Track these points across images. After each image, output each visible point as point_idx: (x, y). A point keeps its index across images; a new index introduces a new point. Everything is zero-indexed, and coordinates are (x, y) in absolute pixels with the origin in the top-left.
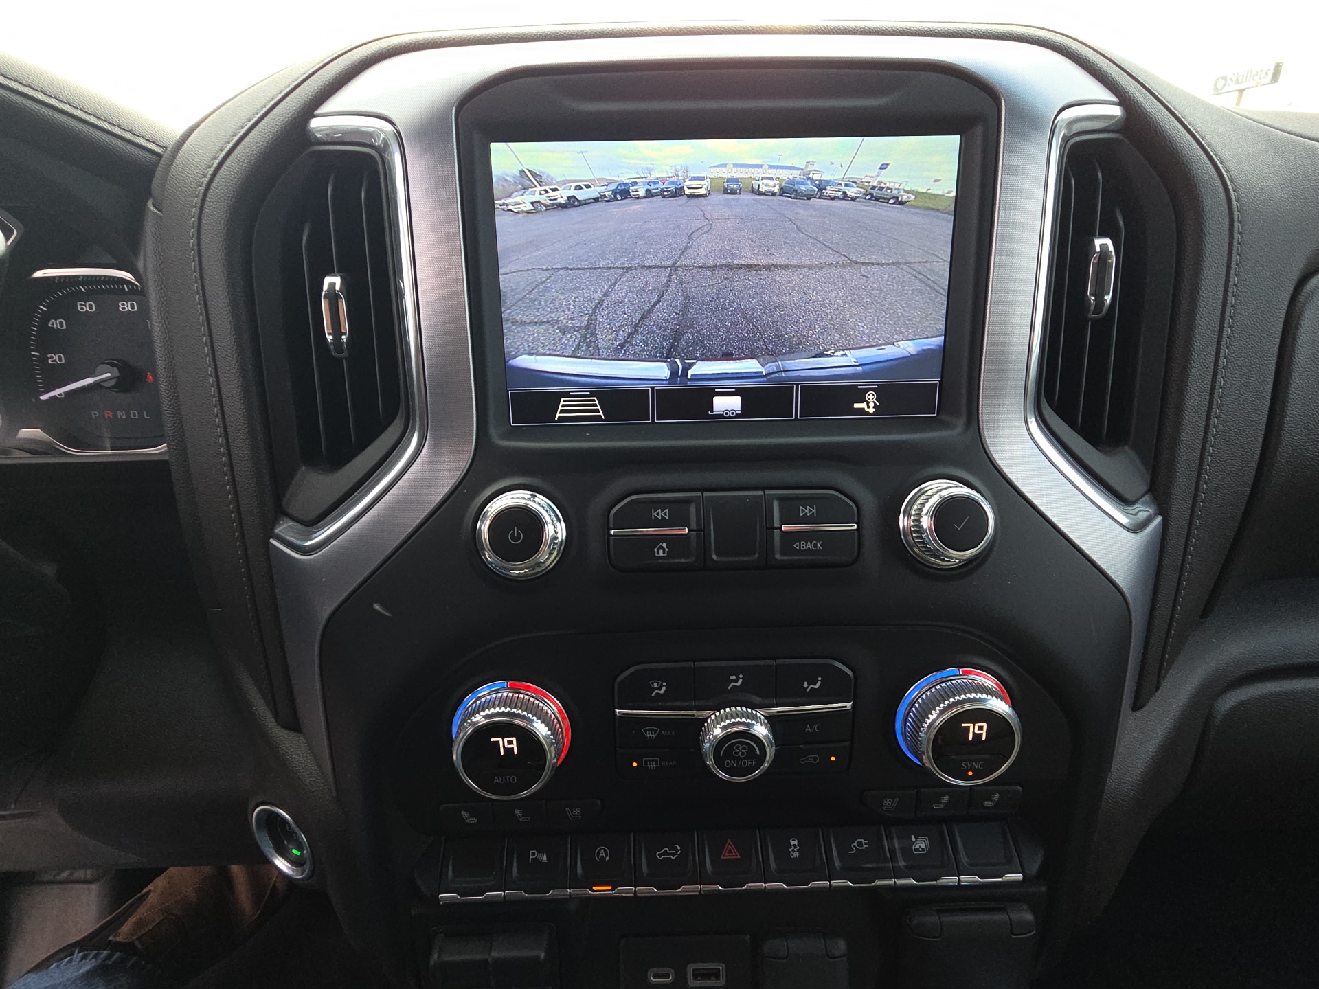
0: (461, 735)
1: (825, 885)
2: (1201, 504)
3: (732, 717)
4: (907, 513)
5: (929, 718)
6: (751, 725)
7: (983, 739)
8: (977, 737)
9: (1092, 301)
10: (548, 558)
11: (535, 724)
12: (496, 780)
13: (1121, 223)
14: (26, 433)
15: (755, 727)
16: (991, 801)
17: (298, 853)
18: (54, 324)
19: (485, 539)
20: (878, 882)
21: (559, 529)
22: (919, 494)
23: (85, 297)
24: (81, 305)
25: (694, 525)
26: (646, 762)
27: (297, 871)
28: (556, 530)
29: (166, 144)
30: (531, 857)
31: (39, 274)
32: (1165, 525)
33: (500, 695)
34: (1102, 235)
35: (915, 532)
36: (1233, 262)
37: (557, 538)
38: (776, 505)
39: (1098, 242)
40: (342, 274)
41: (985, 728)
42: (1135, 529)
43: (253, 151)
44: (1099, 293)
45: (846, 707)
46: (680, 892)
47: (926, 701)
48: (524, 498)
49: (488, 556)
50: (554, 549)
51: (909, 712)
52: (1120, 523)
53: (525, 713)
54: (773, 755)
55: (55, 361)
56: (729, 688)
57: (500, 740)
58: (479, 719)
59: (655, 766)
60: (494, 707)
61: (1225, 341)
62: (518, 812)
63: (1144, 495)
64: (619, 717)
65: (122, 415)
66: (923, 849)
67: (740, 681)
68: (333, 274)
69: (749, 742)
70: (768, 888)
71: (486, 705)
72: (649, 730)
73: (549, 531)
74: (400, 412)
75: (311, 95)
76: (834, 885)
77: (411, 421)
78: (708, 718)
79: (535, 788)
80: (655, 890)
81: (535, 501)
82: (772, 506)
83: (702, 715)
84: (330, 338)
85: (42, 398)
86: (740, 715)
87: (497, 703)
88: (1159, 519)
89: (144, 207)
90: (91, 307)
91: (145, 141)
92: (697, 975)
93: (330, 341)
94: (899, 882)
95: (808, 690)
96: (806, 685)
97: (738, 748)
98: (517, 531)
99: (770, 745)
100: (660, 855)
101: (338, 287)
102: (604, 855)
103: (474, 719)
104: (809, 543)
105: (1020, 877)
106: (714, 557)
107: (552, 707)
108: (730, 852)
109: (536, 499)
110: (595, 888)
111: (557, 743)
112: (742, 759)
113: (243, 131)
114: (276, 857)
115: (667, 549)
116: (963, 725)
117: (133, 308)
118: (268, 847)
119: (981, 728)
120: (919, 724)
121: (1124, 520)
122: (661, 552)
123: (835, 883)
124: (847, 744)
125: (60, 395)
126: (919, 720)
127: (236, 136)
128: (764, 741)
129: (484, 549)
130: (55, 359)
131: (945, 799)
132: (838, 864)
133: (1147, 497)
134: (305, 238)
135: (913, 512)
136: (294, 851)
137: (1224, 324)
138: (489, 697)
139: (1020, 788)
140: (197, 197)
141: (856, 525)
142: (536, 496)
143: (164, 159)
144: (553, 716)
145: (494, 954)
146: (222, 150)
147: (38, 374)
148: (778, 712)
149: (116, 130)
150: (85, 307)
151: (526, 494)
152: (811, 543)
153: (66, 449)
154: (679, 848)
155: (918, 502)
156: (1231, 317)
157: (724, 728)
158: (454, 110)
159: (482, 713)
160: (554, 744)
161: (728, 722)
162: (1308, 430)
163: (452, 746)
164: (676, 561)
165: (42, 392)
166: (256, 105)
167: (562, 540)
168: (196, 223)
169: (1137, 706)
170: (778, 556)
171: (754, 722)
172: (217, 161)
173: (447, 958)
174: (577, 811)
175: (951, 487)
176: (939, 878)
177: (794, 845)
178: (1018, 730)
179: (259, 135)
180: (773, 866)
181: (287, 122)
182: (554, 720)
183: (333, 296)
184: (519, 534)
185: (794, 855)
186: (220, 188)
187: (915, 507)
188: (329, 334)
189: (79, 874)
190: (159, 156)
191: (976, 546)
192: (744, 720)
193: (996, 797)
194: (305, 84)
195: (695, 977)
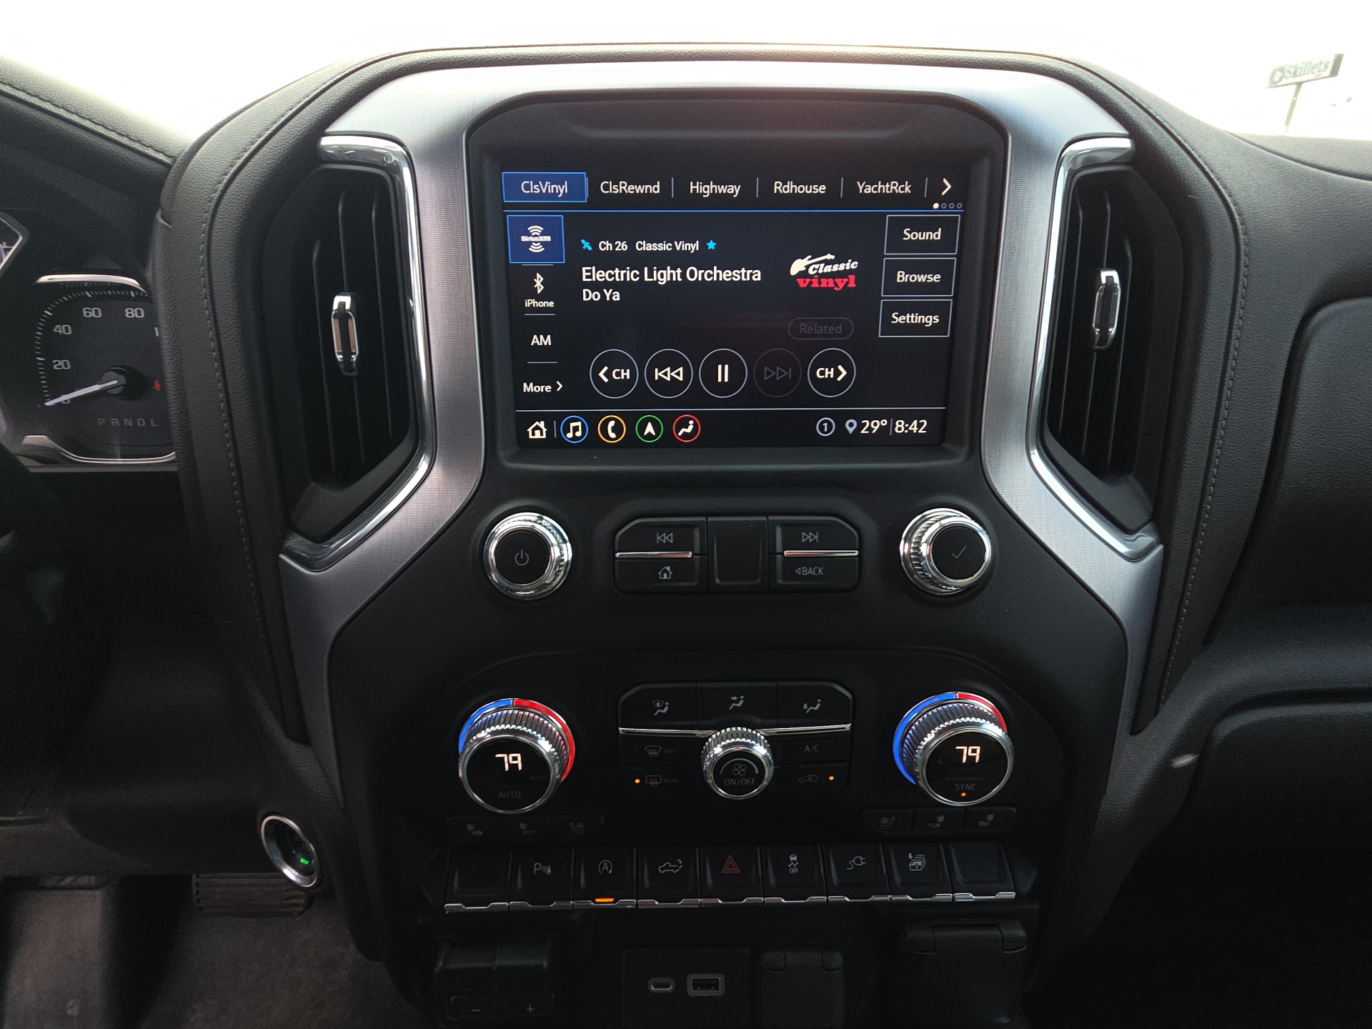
0: (467, 751)
1: (822, 900)
2: (1203, 533)
3: (732, 737)
4: (908, 539)
5: (924, 741)
6: (751, 746)
7: (977, 762)
8: (970, 759)
9: (1097, 333)
10: (554, 580)
11: (539, 742)
12: (501, 795)
13: (1129, 254)
14: (31, 439)
15: (755, 747)
16: (986, 821)
17: (306, 862)
18: (60, 329)
19: (492, 560)
20: (874, 898)
21: (565, 552)
22: (920, 522)
23: (91, 303)
24: (87, 310)
25: (697, 549)
26: (648, 778)
27: (305, 879)
28: (562, 551)
29: (174, 155)
30: (535, 870)
31: (44, 279)
32: (1166, 553)
33: (505, 712)
34: (1110, 267)
35: (915, 559)
36: (1239, 296)
37: (563, 560)
38: (779, 531)
39: (1104, 275)
40: (352, 293)
41: (978, 751)
42: (1134, 558)
43: (263, 168)
44: (1105, 324)
45: (844, 728)
46: (681, 904)
47: (923, 724)
48: (530, 521)
49: (494, 577)
50: (560, 571)
51: (906, 734)
52: (1118, 552)
53: (530, 730)
54: (771, 773)
55: (60, 367)
56: (730, 708)
57: (505, 756)
58: (484, 735)
59: (657, 783)
60: (499, 723)
61: (1230, 373)
62: (523, 826)
63: (1145, 524)
64: (623, 735)
65: (129, 422)
66: (919, 867)
67: (741, 702)
68: (343, 293)
69: (750, 762)
70: (767, 902)
71: (492, 722)
72: (652, 748)
73: (555, 553)
74: (410, 430)
75: (322, 114)
76: (831, 900)
77: (420, 441)
78: (709, 738)
79: (538, 803)
80: (657, 903)
81: (540, 524)
82: (775, 532)
83: (704, 735)
84: (339, 357)
85: (47, 404)
86: (740, 735)
87: (502, 720)
88: (1160, 547)
89: (152, 219)
90: (97, 312)
91: (153, 151)
92: (697, 985)
93: (339, 360)
94: (895, 898)
95: (807, 712)
96: (805, 706)
97: (737, 767)
98: (524, 554)
99: (769, 765)
100: (662, 869)
101: (348, 307)
102: (607, 868)
103: (479, 736)
104: (810, 569)
105: (1012, 895)
106: (717, 581)
107: (557, 723)
108: (731, 867)
109: (543, 522)
110: (597, 900)
111: (561, 759)
112: (741, 778)
113: (253, 147)
114: (285, 867)
115: (671, 573)
116: (957, 748)
117: (140, 315)
118: (276, 857)
119: (974, 751)
120: (915, 747)
121: (1123, 549)
122: (665, 575)
123: (832, 898)
124: (847, 763)
125: (66, 401)
126: (915, 742)
127: (246, 152)
128: (763, 760)
129: (490, 570)
130: (60, 364)
131: (941, 819)
132: (835, 880)
133: (1148, 527)
134: (315, 256)
135: (914, 540)
136: (302, 861)
137: (1228, 356)
138: (494, 714)
139: (1014, 810)
140: (207, 212)
141: (857, 551)
142: (543, 519)
143: (173, 170)
144: (557, 733)
145: (498, 962)
146: (232, 166)
147: (43, 380)
148: (777, 732)
149: (125, 141)
150: (91, 313)
151: (533, 516)
152: (813, 569)
153: (73, 457)
154: (681, 862)
155: (919, 530)
156: (1236, 349)
157: (724, 747)
158: (464, 135)
159: (488, 730)
160: (558, 760)
161: (728, 741)
162: (1312, 462)
163: (458, 762)
164: (680, 584)
165: (47, 398)
166: (266, 120)
167: (568, 561)
168: (206, 239)
169: (1135, 730)
170: (780, 581)
171: (754, 742)
172: (227, 177)
173: (453, 966)
174: (580, 825)
175: (950, 517)
176: (934, 895)
177: (794, 861)
178: (1011, 753)
179: (269, 152)
180: (772, 881)
181: (297, 140)
182: (558, 737)
183: (343, 315)
184: (524, 556)
185: (793, 871)
186: (230, 205)
187: (916, 535)
188: (339, 354)
189: (84, 880)
190: (169, 167)
191: (972, 576)
192: (744, 740)
193: (991, 817)
194: (316, 101)
195: (695, 987)
